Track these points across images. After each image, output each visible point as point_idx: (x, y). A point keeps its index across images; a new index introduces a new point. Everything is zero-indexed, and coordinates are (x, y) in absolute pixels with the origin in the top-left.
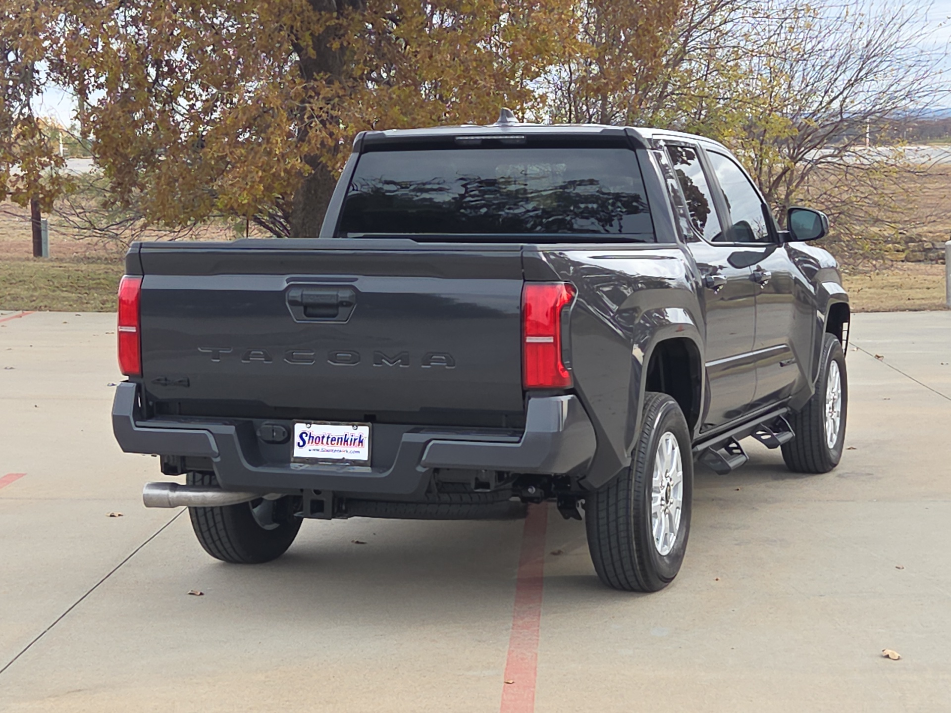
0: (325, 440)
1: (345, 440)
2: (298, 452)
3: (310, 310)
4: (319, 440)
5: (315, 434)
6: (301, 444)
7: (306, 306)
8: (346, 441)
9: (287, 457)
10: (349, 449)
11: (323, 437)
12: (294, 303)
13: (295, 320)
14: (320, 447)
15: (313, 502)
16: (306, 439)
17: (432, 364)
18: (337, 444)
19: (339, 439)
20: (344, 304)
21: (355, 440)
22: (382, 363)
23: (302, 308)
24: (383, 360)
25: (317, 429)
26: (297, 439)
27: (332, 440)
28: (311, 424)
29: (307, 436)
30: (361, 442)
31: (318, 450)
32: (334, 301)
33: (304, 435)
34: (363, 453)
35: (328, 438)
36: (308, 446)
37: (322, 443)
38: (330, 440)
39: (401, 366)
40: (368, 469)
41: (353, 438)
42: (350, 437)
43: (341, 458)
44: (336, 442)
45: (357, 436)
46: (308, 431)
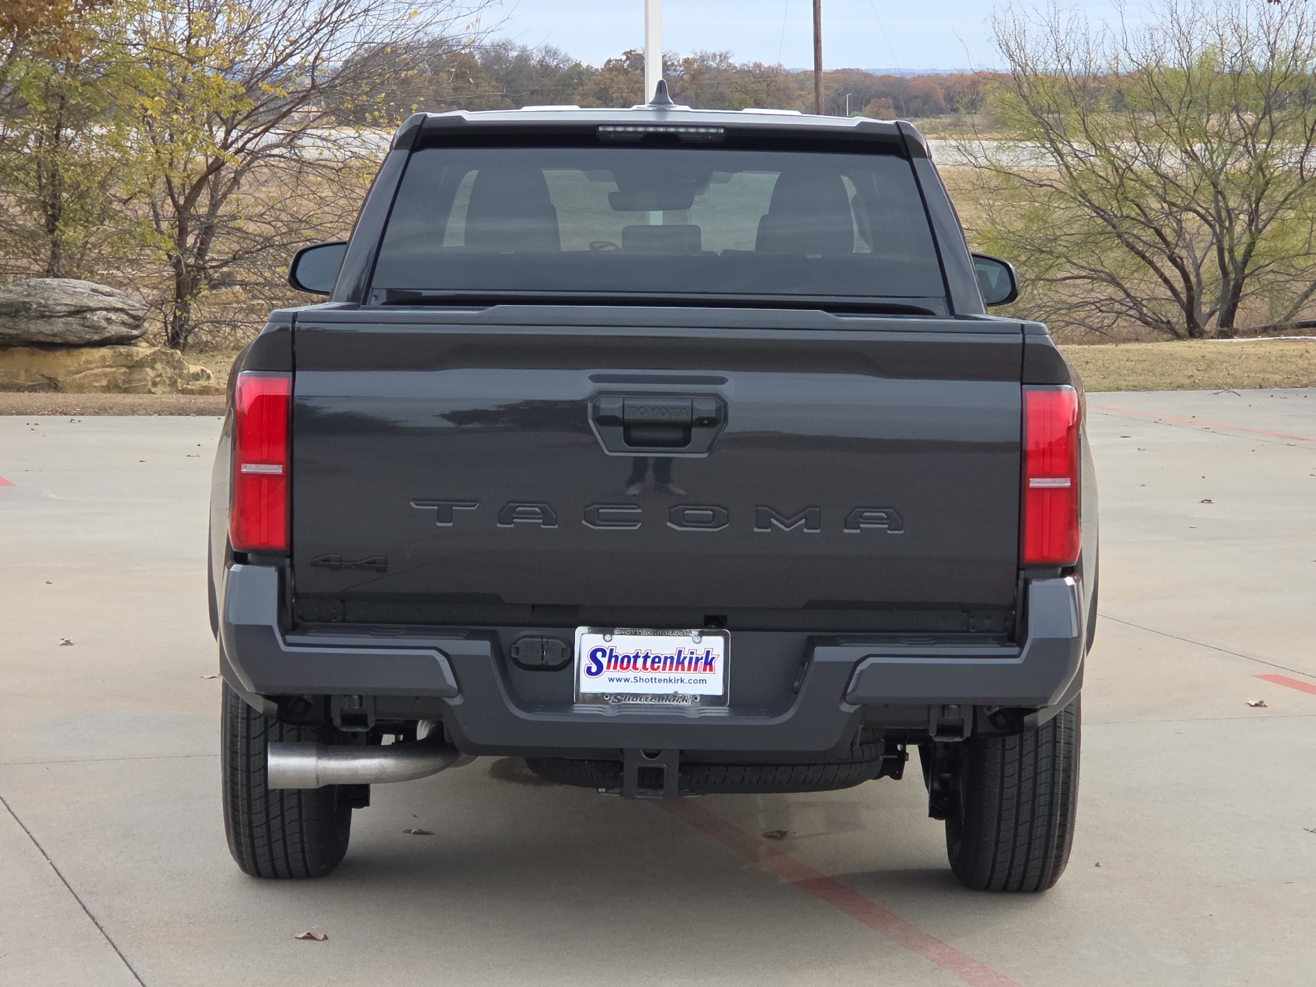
0: (640, 662)
1: (678, 662)
2: (588, 685)
3: (636, 434)
4: (627, 662)
5: (620, 651)
6: (594, 669)
7: (628, 426)
8: (680, 663)
9: (567, 694)
10: (686, 675)
11: (636, 657)
12: (604, 421)
13: (607, 452)
14: (630, 674)
15: (643, 772)
16: (604, 661)
17: (862, 525)
18: (664, 668)
19: (666, 658)
20: (706, 422)
21: (698, 660)
22: (770, 525)
23: (621, 429)
24: (773, 521)
25: (624, 643)
26: (586, 661)
27: (653, 662)
28: (612, 634)
29: (604, 655)
30: (709, 664)
31: (627, 680)
32: (685, 417)
33: (599, 655)
34: (714, 683)
35: (646, 657)
36: (606, 674)
37: (635, 668)
38: (649, 661)
39: (806, 530)
40: (722, 711)
41: (694, 656)
42: (689, 656)
43: (671, 692)
44: (661, 665)
45: (701, 653)
46: (606, 646)
